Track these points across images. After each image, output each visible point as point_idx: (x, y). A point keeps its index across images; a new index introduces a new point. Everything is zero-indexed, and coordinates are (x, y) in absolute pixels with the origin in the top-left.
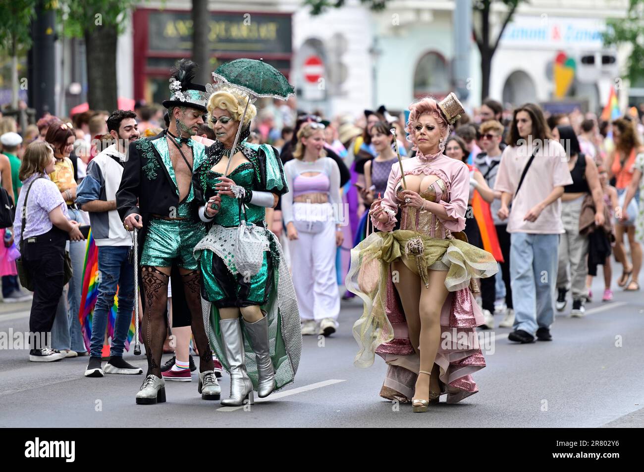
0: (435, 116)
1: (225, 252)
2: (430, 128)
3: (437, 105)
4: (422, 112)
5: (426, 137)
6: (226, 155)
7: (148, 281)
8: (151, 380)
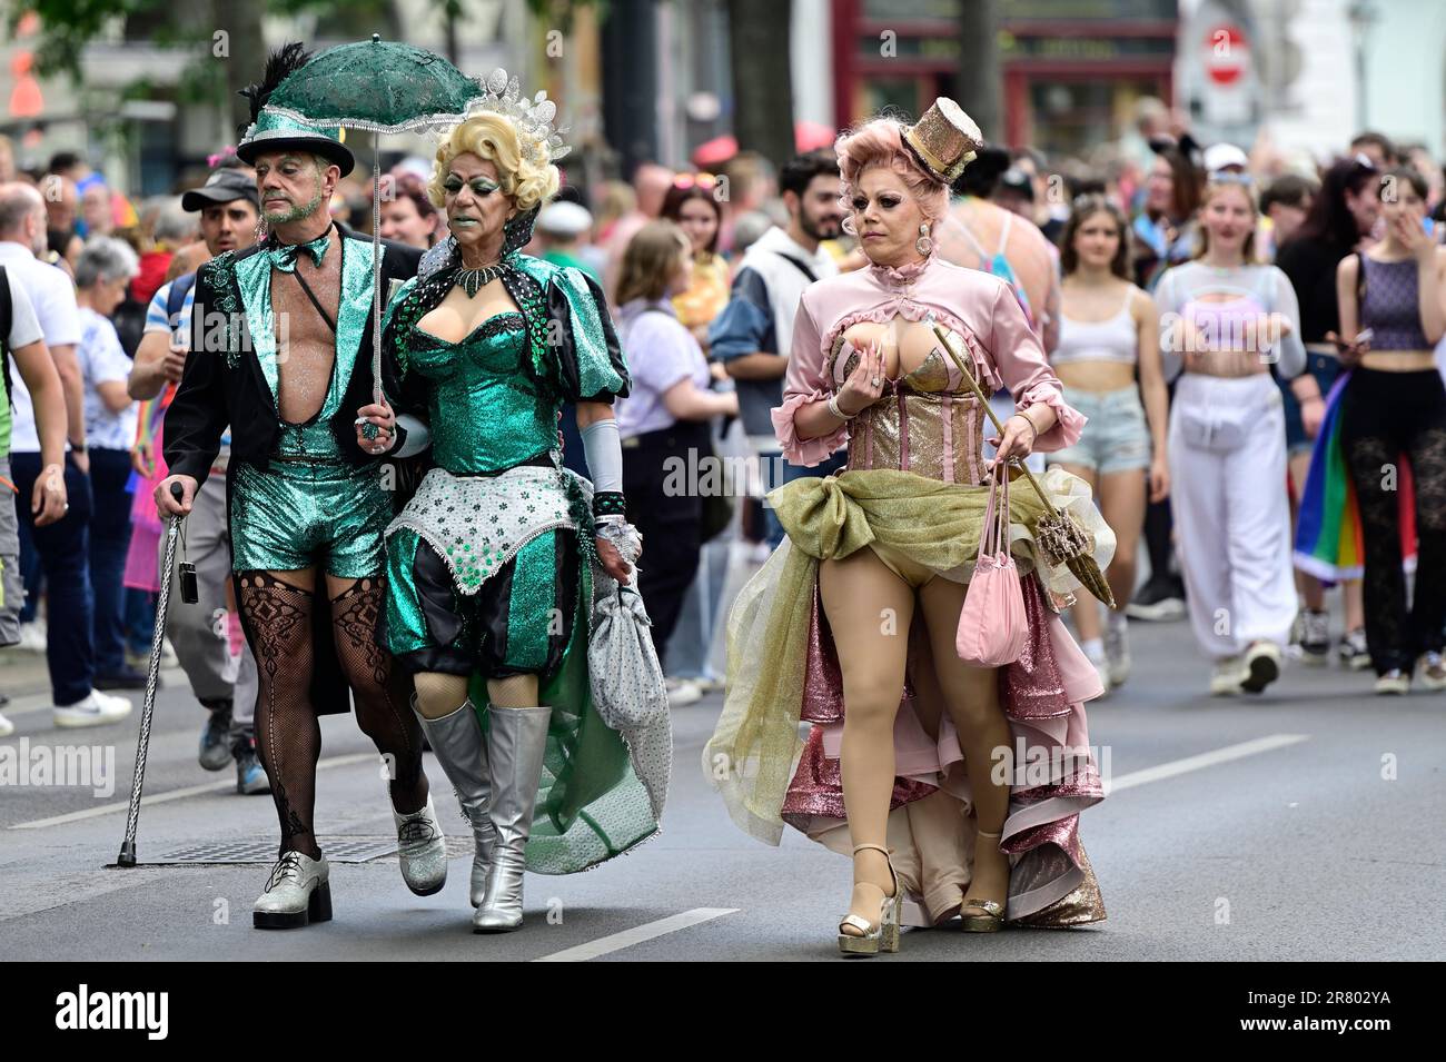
0: (898, 167)
1: (448, 538)
2: (888, 202)
3: (903, 139)
4: (865, 162)
5: (879, 228)
6: (462, 285)
7: (260, 611)
8: (292, 865)
